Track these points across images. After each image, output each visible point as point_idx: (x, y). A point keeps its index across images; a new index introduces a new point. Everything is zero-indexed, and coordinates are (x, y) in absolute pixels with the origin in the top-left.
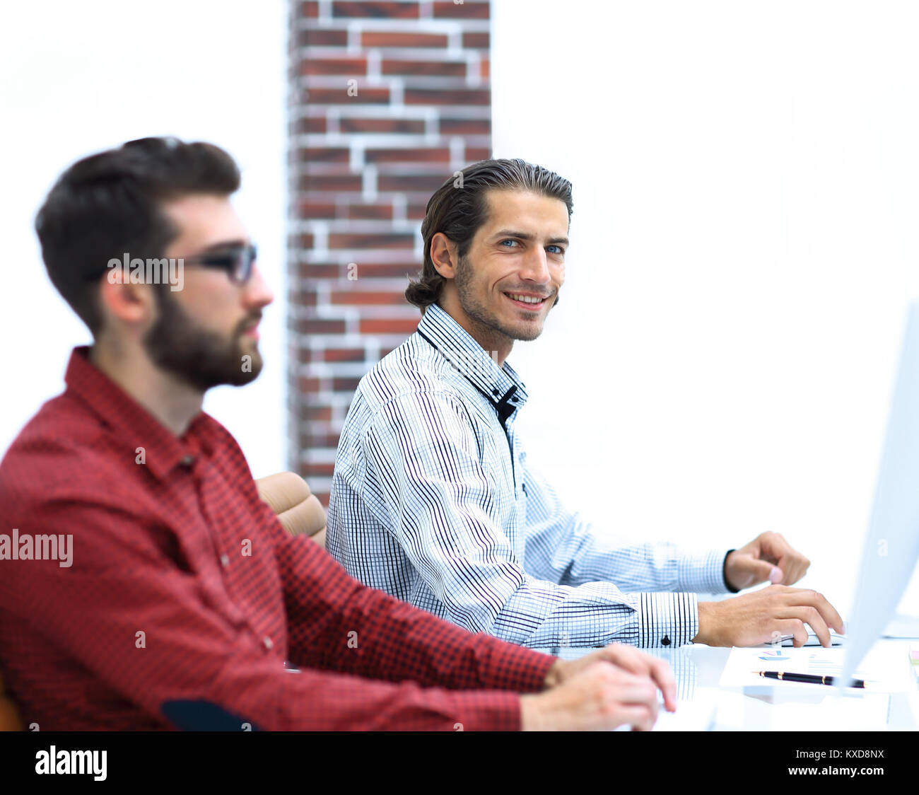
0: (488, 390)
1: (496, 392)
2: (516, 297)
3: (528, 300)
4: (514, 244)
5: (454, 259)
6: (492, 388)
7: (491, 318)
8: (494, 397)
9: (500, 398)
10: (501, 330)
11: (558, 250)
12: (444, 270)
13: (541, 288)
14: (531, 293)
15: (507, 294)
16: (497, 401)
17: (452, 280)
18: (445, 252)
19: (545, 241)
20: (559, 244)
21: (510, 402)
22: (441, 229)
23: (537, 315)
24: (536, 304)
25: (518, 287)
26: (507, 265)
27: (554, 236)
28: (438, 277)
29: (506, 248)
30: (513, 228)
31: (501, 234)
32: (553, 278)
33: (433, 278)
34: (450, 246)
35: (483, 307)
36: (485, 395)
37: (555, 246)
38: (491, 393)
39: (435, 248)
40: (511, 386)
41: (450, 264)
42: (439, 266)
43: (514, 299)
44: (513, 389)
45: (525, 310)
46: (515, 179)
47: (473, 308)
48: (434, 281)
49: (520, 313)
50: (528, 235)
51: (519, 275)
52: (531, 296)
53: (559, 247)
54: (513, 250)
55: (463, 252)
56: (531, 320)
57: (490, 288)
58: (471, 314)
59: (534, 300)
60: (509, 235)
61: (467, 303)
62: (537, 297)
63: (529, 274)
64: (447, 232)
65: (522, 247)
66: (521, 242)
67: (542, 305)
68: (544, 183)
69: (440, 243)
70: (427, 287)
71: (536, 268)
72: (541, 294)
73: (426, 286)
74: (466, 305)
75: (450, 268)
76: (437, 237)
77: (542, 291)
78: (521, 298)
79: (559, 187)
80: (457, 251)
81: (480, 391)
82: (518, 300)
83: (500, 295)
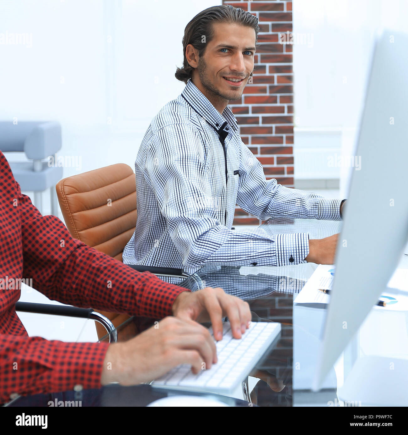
0: (214, 124)
1: (217, 125)
2: (228, 79)
3: (234, 80)
4: (227, 51)
5: (197, 58)
6: (215, 123)
7: (216, 89)
8: (216, 127)
9: (219, 128)
10: (220, 95)
11: (250, 54)
12: (192, 64)
13: (241, 74)
14: (236, 77)
15: (224, 77)
16: (218, 129)
17: (197, 68)
18: (193, 54)
19: (243, 49)
20: (251, 51)
21: (224, 130)
22: (191, 42)
23: (239, 88)
24: (239, 82)
25: (229, 74)
26: (224, 62)
27: (247, 47)
28: (190, 67)
29: (222, 53)
30: (226, 43)
31: (220, 46)
32: (247, 68)
33: (188, 68)
34: (195, 51)
35: (212, 83)
36: (212, 126)
37: (248, 51)
38: (215, 125)
39: (188, 52)
40: (224, 122)
41: (195, 61)
42: (190, 61)
44: (225, 124)
45: (233, 86)
46: (227, 16)
47: (207, 84)
49: (231, 87)
50: (234, 47)
51: (230, 68)
52: (236, 78)
54: (226, 54)
55: (201, 55)
56: (236, 90)
57: (215, 74)
58: (206, 86)
59: (237, 80)
60: (223, 47)
61: (204, 81)
62: (239, 79)
63: (234, 67)
64: (193, 44)
65: (231, 53)
66: (230, 50)
67: (241, 83)
69: (190, 50)
70: (185, 72)
71: (238, 64)
72: (241, 77)
73: (185, 71)
74: (204, 82)
75: (195, 63)
76: (188, 47)
78: (231, 79)
80: (198, 54)
81: (209, 124)
82: (229, 80)
83: (220, 78)
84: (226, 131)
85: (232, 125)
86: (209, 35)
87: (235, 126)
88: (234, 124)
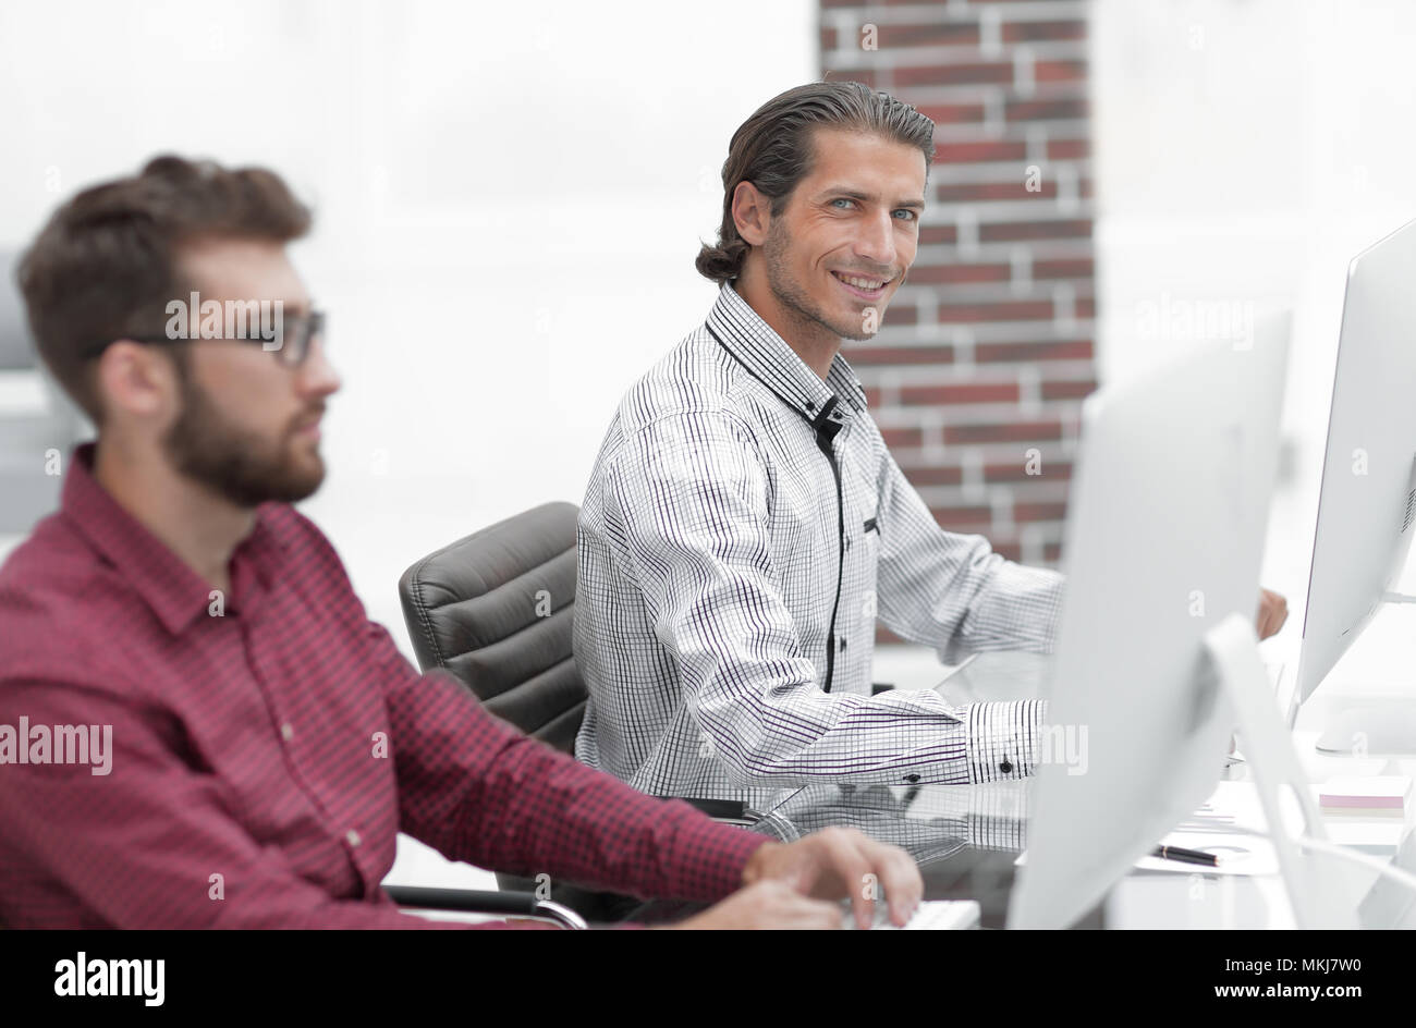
0: (800, 404)
1: (810, 406)
2: (847, 279)
3: (863, 284)
4: (848, 205)
5: (765, 219)
6: (804, 400)
7: (813, 306)
8: (808, 412)
9: (816, 414)
10: (823, 323)
11: (909, 216)
12: (749, 233)
13: (883, 269)
14: (867, 274)
15: (834, 273)
16: (812, 418)
17: (760, 248)
18: (753, 208)
19: (891, 204)
20: (913, 209)
21: (831, 418)
22: (750, 177)
24: (875, 290)
25: (851, 265)
26: (835, 234)
27: (904, 198)
28: (740, 242)
29: (837, 210)
30: (848, 184)
31: (831, 192)
32: (899, 255)
33: (733, 243)
34: (761, 201)
35: (802, 289)
36: (797, 411)
37: (905, 210)
38: (804, 408)
39: (739, 201)
40: (829, 397)
41: (759, 226)
42: (743, 227)
43: (844, 282)
44: (832, 402)
45: (857, 299)
46: (854, 114)
47: (787, 288)
48: (735, 248)
49: (853, 302)
50: (869, 195)
51: (854, 250)
52: (868, 279)
53: (912, 212)
54: (846, 213)
55: (776, 212)
57: (813, 264)
58: (782, 297)
59: (872, 285)
60: (842, 193)
61: (779, 282)
62: (876, 280)
63: (867, 249)
64: (756, 181)
65: (859, 210)
66: (859, 203)
67: (881, 292)
68: (896, 124)
69: (746, 196)
70: (724, 256)
71: (877, 242)
72: (882, 276)
73: (724, 253)
74: (778, 285)
75: (759, 232)
76: (743, 187)
77: (883, 273)
78: (854, 281)
79: (915, 131)
80: (769, 209)
81: (789, 405)
82: (850, 283)
83: (825, 275)
84: (834, 420)
85: (848, 397)
86: (803, 161)
87: (856, 398)
88: (853, 394)
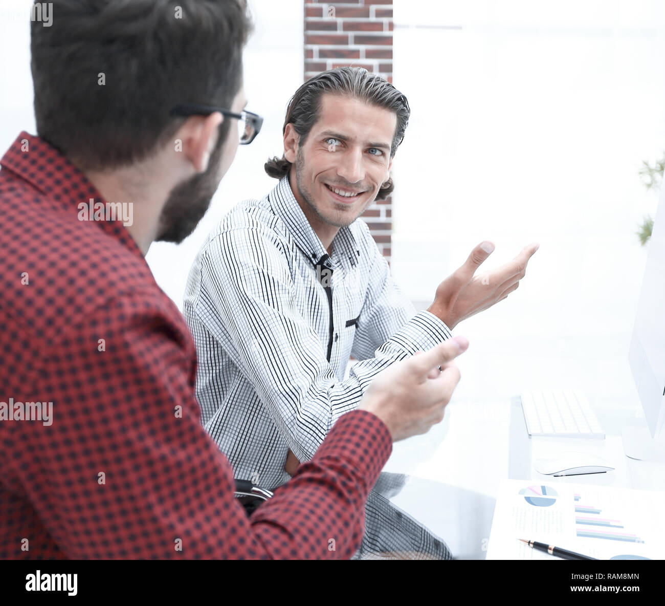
2: (333, 190)
3: (342, 193)
5: (296, 147)
6: (312, 252)
11: (378, 153)
13: (355, 185)
14: (345, 187)
15: (327, 186)
16: (315, 263)
17: (294, 164)
18: (293, 140)
19: (364, 144)
21: (325, 265)
22: (291, 121)
23: (349, 207)
24: (350, 197)
25: (335, 181)
26: (329, 159)
27: (373, 141)
30: (336, 129)
31: (325, 133)
34: (295, 136)
35: (309, 192)
37: (375, 149)
39: (287, 135)
41: (293, 151)
42: (286, 151)
43: (331, 190)
44: (325, 257)
45: (338, 202)
46: (346, 86)
49: (335, 203)
50: (348, 137)
51: (336, 172)
52: (345, 190)
53: (382, 151)
56: (343, 210)
57: (313, 178)
59: (348, 194)
60: (332, 135)
62: (352, 191)
63: (343, 172)
65: (344, 147)
66: (344, 142)
67: (355, 199)
68: (372, 93)
69: (290, 133)
71: (350, 168)
72: (356, 189)
76: (289, 127)
77: (356, 187)
78: (337, 191)
79: (385, 99)
80: (298, 141)
81: (303, 253)
82: (334, 192)
83: (320, 187)
86: (315, 113)
